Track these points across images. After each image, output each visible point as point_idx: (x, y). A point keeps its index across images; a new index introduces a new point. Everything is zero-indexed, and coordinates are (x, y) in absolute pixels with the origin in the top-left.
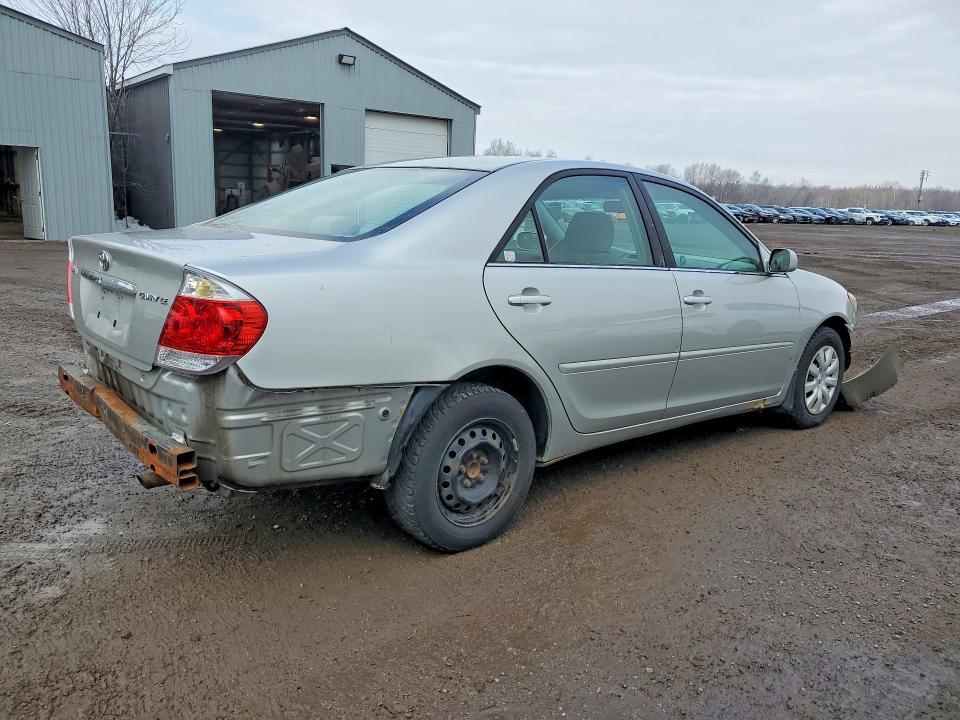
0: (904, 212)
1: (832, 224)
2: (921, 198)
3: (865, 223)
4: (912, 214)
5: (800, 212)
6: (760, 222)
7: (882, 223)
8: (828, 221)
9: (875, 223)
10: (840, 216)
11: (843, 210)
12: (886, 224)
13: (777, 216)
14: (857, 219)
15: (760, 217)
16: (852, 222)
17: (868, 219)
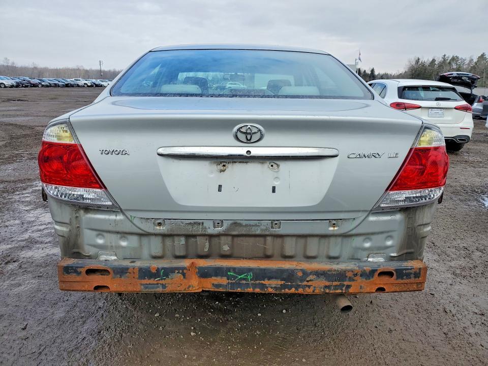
0: (98, 80)
1: (69, 87)
2: (102, 74)
3: (84, 86)
4: (102, 81)
5: (51, 81)
6: (32, 87)
7: (91, 86)
8: (67, 86)
9: (88, 86)
10: (72, 83)
11: (71, 80)
12: (93, 86)
13: (40, 83)
14: (80, 84)
15: (31, 84)
16: (78, 86)
17: (85, 84)
